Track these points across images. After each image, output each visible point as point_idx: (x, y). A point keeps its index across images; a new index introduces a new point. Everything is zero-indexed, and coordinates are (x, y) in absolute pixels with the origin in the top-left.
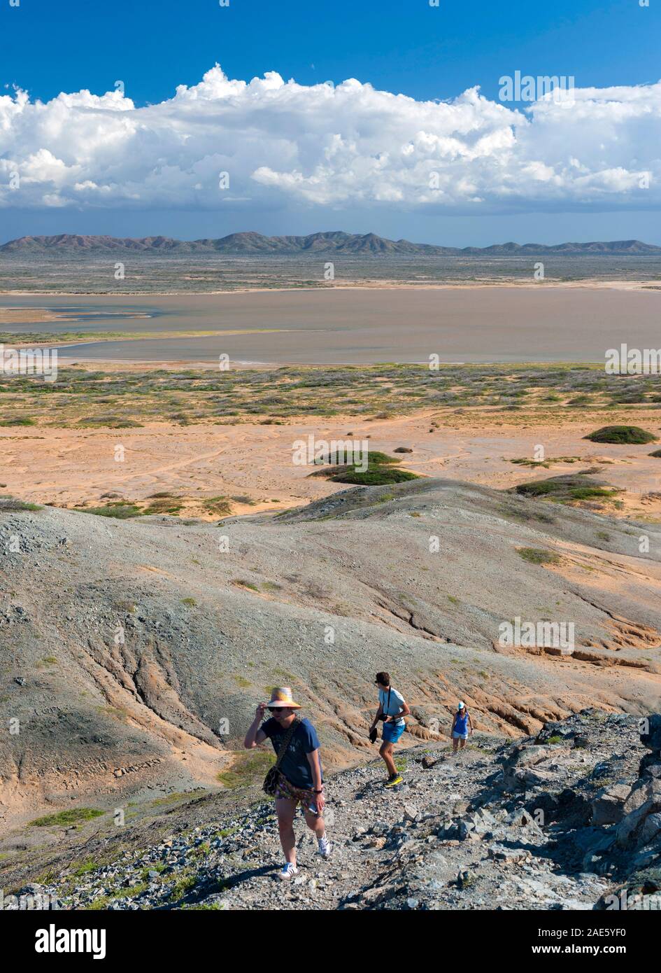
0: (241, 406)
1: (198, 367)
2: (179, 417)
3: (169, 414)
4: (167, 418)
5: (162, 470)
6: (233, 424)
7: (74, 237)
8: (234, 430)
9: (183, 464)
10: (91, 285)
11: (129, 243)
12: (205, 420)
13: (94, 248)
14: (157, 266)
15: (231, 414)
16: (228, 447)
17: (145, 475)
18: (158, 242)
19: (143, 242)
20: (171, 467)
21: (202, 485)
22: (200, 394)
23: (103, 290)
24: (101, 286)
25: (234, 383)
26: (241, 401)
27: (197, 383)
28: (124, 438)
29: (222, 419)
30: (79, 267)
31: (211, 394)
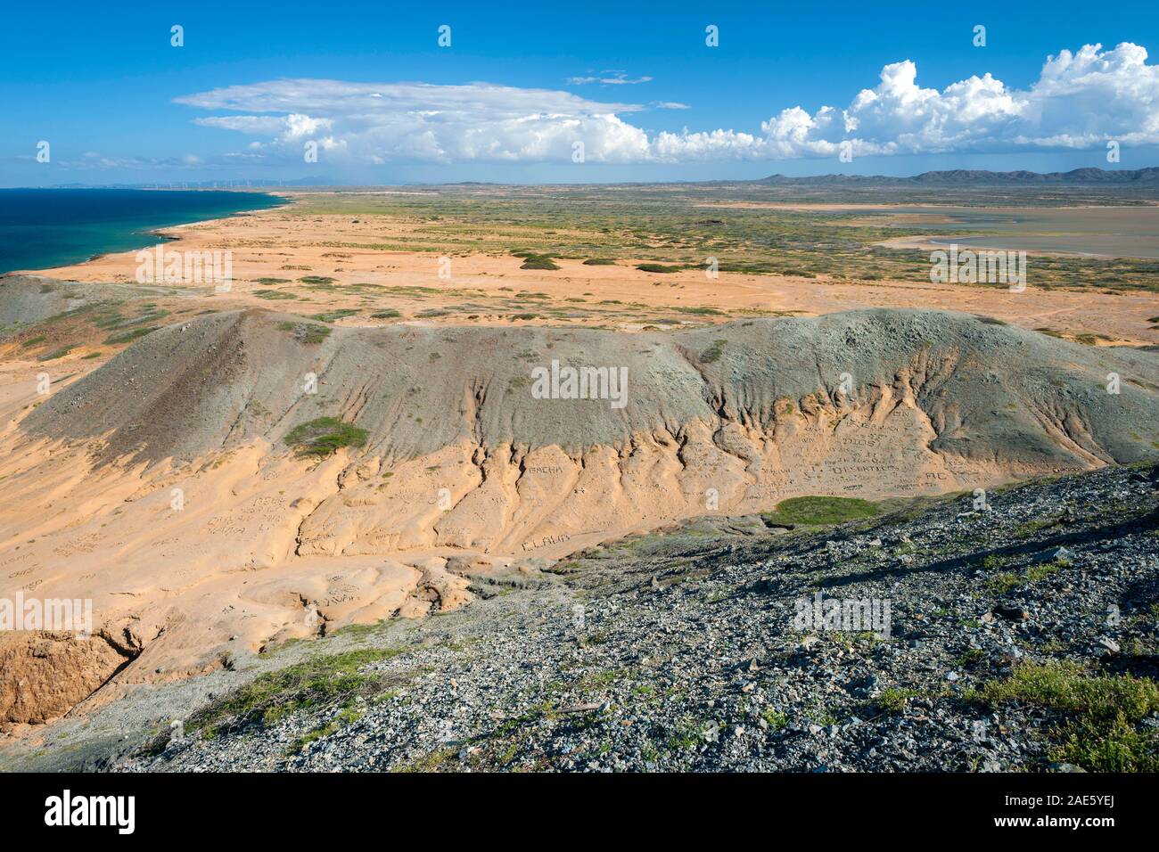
0: (1087, 281)
1: (1053, 255)
2: (1043, 285)
3: (1036, 283)
4: (1034, 285)
5: (1037, 315)
6: (1083, 292)
7: (963, 171)
8: (1084, 296)
9: (1050, 313)
10: (973, 201)
11: (1001, 175)
12: (1062, 288)
13: (976, 178)
14: (1020, 190)
15: (1081, 286)
16: (1081, 306)
17: (1027, 317)
18: (1021, 174)
19: (1010, 174)
20: (1043, 314)
21: (1068, 326)
22: (1055, 272)
23: (982, 205)
24: (981, 202)
25: (1081, 266)
26: (1087, 278)
27: (1052, 265)
28: (1006, 295)
29: (1074, 289)
30: (965, 190)
31: (1064, 273)
